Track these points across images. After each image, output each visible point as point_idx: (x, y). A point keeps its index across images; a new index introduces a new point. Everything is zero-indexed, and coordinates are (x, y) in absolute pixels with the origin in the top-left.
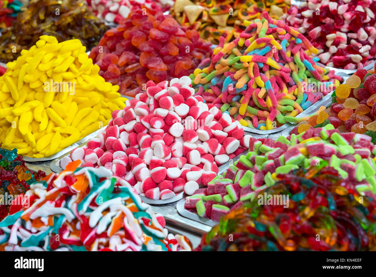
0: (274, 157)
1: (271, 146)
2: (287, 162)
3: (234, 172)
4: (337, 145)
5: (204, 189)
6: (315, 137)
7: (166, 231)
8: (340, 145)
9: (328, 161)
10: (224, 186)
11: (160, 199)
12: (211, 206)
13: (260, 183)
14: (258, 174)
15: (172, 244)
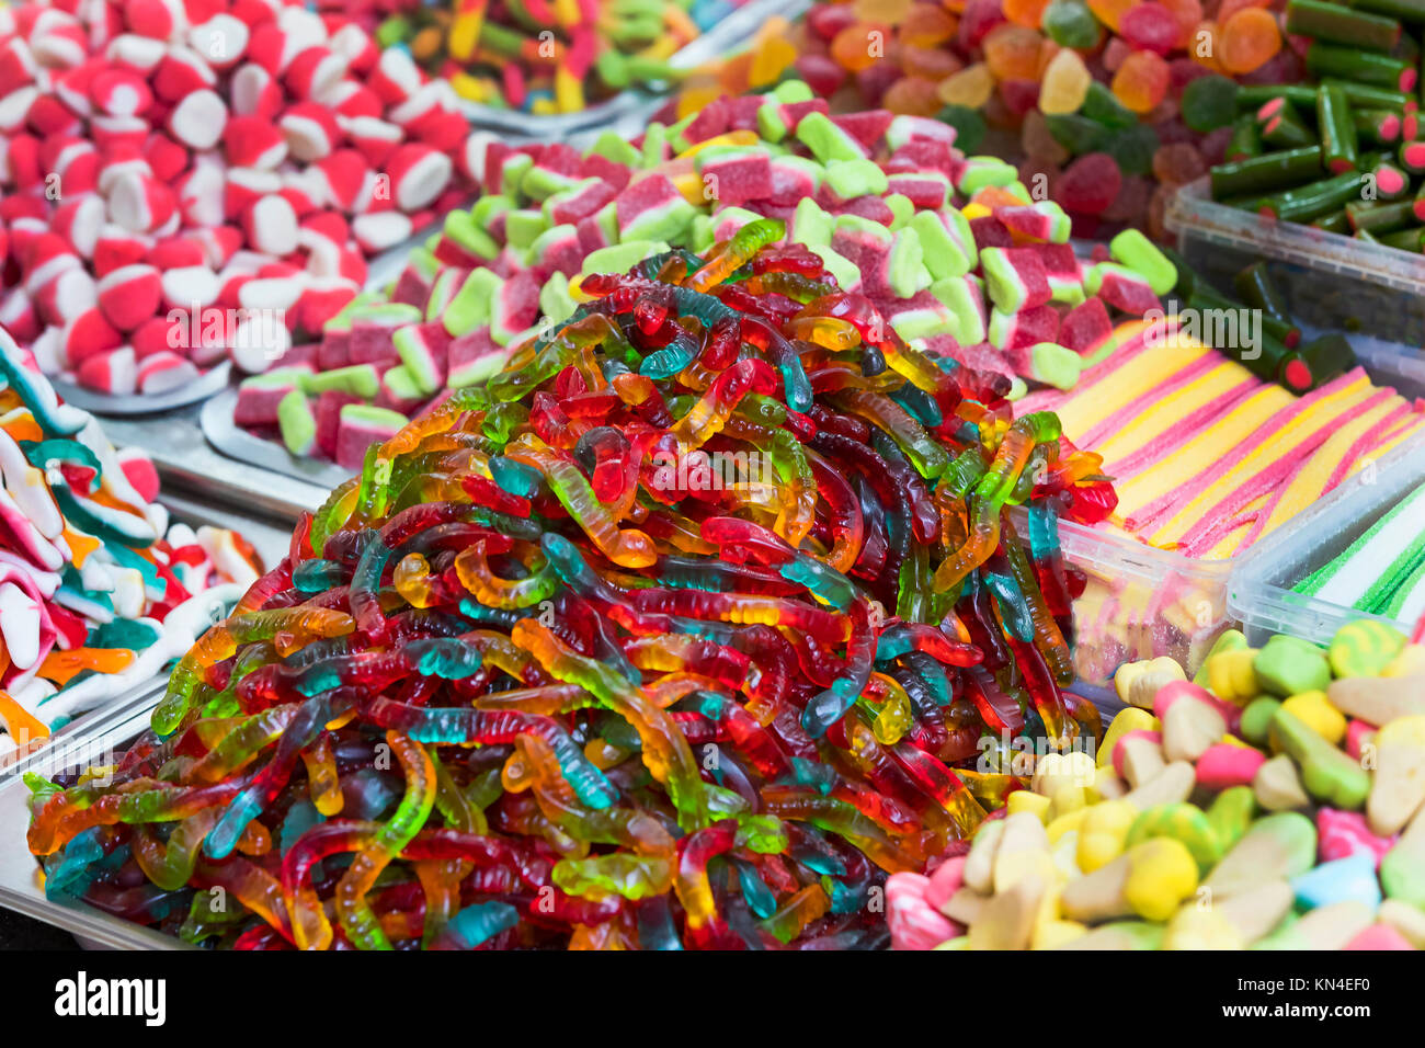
0: (579, 213)
1: (569, 174)
2: (626, 233)
3: (426, 279)
4: (822, 164)
5: (309, 350)
6: (736, 134)
7: (158, 514)
8: (830, 162)
9: (787, 224)
10: (386, 334)
11: (138, 391)
12: (337, 414)
13: (524, 315)
14: (517, 283)
15: (184, 566)
